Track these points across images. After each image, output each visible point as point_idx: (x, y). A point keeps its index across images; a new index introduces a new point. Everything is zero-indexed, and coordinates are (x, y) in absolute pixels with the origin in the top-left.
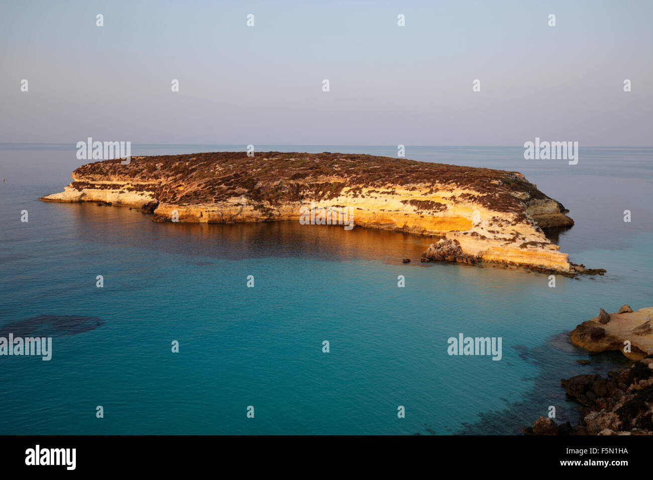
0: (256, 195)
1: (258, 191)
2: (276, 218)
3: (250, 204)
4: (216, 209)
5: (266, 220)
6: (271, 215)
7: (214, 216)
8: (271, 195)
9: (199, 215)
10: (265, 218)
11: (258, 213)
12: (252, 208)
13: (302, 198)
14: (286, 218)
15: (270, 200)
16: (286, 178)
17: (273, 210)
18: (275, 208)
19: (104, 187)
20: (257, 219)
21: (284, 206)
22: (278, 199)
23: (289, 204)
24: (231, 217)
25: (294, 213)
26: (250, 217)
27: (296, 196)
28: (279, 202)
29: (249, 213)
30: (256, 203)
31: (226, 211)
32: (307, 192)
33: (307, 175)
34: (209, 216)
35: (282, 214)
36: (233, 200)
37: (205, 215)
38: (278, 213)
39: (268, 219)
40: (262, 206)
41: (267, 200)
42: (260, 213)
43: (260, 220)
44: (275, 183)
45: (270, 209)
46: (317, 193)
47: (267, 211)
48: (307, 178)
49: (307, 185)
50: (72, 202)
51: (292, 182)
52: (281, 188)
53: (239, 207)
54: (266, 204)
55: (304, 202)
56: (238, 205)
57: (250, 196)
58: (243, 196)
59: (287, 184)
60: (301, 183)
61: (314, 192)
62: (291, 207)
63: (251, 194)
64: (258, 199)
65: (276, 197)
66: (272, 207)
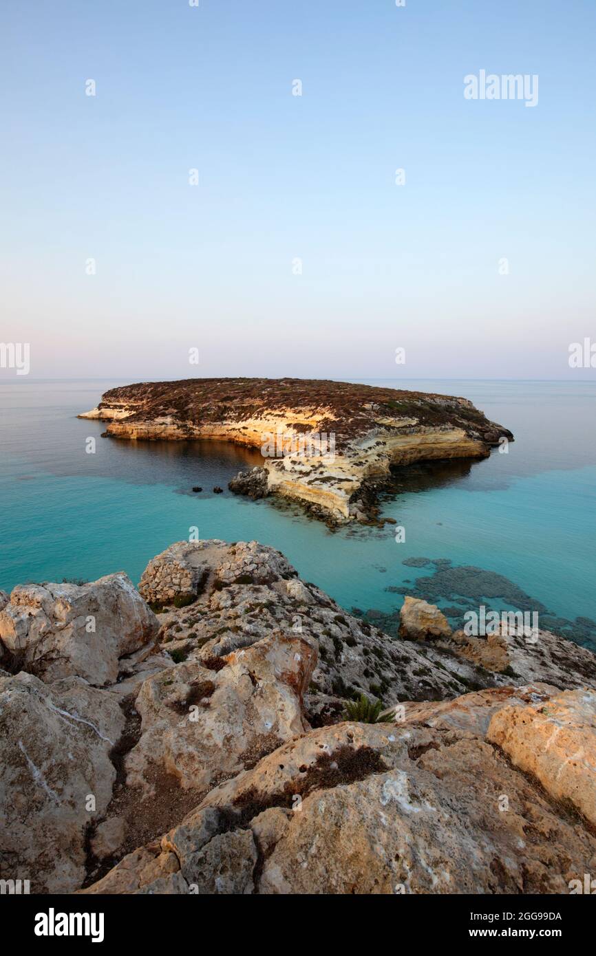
0: (182, 415)
1: (186, 412)
2: (197, 437)
3: (174, 424)
4: (143, 427)
5: (186, 438)
6: (192, 434)
7: (141, 433)
8: (196, 416)
9: (130, 432)
10: (186, 436)
11: (180, 432)
12: (176, 427)
13: (225, 419)
14: (206, 437)
15: (193, 421)
16: (217, 400)
17: (194, 429)
18: (197, 428)
19: (115, 407)
20: (178, 437)
21: (205, 426)
22: (201, 420)
23: (210, 424)
24: (156, 435)
25: (214, 433)
26: (171, 435)
27: (220, 417)
28: (202, 422)
29: (172, 432)
30: (180, 423)
31: (152, 429)
32: (232, 414)
33: (235, 398)
34: (138, 433)
35: (203, 433)
36: (160, 420)
37: (135, 432)
38: (198, 433)
39: (189, 438)
40: (185, 426)
41: (191, 420)
42: (182, 432)
43: (180, 439)
44: (204, 405)
45: (192, 428)
46: (240, 414)
47: (188, 431)
48: (235, 400)
49: (233, 407)
50: (93, 419)
51: (220, 404)
52: (208, 410)
53: (163, 426)
54: (189, 423)
55: (225, 422)
56: (163, 423)
57: (176, 416)
58: (169, 416)
59: (216, 406)
60: (228, 405)
61: (237, 414)
62: (212, 427)
63: (179, 414)
64: (183, 419)
65: (199, 418)
66: (194, 427)
